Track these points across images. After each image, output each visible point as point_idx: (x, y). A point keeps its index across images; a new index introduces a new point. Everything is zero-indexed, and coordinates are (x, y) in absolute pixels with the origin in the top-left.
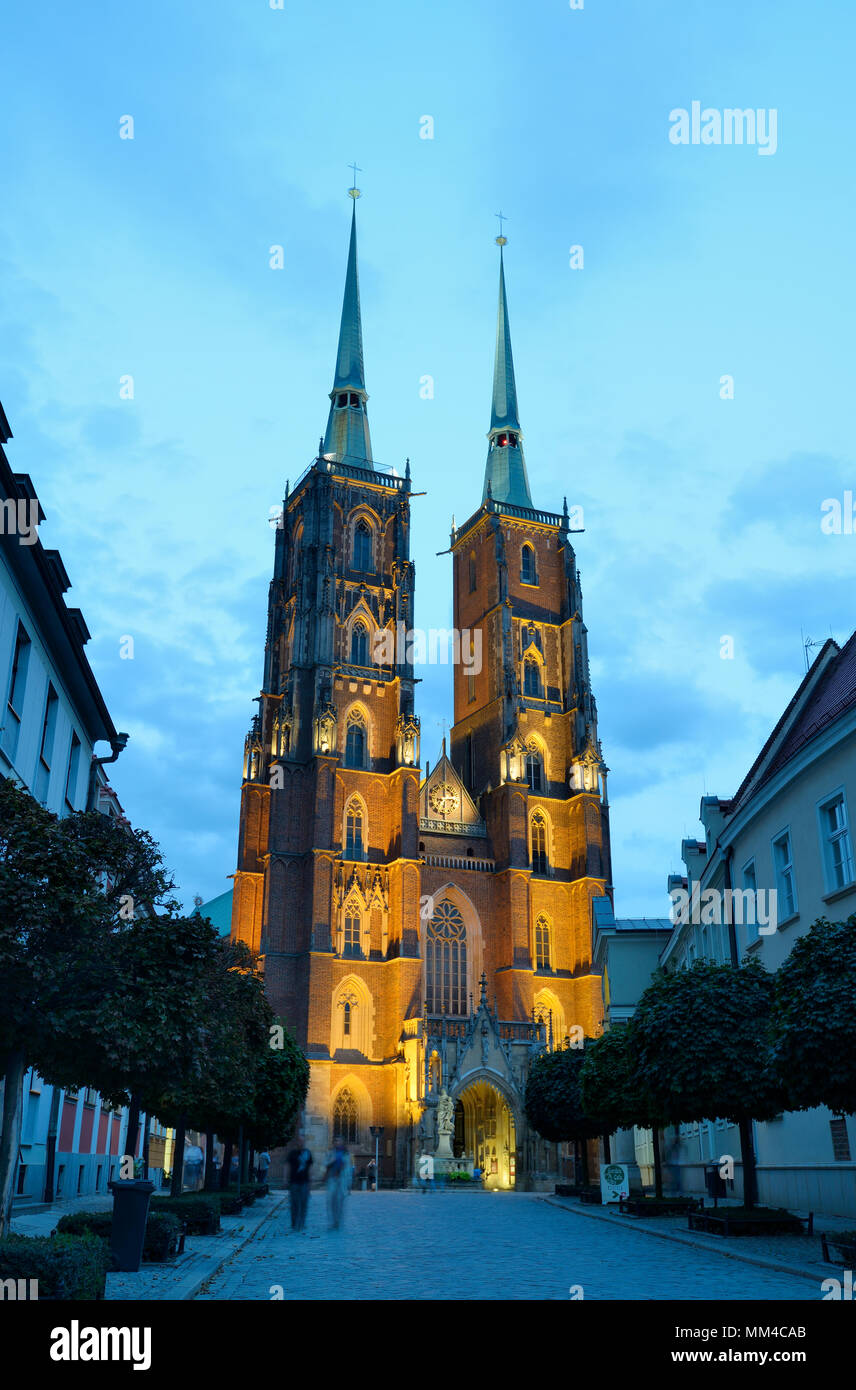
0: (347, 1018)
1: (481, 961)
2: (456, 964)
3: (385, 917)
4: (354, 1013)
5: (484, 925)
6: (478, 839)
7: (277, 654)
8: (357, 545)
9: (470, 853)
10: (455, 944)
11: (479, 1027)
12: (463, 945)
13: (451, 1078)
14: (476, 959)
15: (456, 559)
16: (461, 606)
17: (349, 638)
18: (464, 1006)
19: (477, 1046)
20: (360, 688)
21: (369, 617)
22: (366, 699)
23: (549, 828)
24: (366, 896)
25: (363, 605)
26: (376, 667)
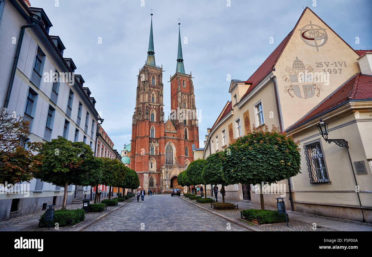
0: (152, 165)
1: (176, 155)
2: (171, 155)
3: (158, 148)
4: (153, 165)
5: (176, 149)
6: (175, 133)
7: (138, 101)
8: (153, 81)
9: (174, 136)
10: (171, 152)
11: (175, 166)
12: (172, 152)
13: (170, 175)
14: (175, 155)
15: (171, 83)
16: (172, 91)
17: (151, 98)
18: (173, 163)
19: (175, 170)
20: (153, 107)
21: (155, 94)
22: (154, 108)
23: (188, 131)
24: (155, 144)
25: (154, 91)
26: (156, 103)
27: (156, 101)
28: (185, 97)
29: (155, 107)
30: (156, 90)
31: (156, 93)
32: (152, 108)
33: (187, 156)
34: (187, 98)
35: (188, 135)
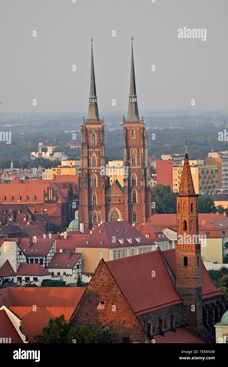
3: (101, 215)
6: (122, 197)
9: (120, 200)
10: (117, 218)
20: (94, 171)
21: (95, 156)
22: (96, 173)
23: (137, 193)
24: (97, 211)
25: (94, 153)
26: (97, 166)
27: (97, 164)
28: (133, 152)
29: (96, 171)
30: (97, 151)
31: (97, 155)
32: (93, 173)
33: (136, 221)
34: (137, 152)
35: (137, 198)
